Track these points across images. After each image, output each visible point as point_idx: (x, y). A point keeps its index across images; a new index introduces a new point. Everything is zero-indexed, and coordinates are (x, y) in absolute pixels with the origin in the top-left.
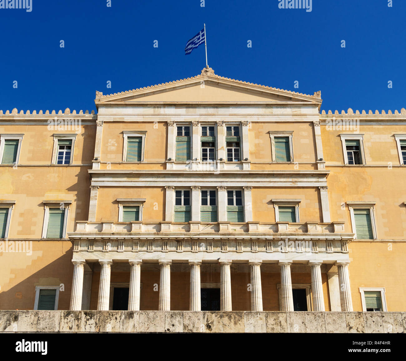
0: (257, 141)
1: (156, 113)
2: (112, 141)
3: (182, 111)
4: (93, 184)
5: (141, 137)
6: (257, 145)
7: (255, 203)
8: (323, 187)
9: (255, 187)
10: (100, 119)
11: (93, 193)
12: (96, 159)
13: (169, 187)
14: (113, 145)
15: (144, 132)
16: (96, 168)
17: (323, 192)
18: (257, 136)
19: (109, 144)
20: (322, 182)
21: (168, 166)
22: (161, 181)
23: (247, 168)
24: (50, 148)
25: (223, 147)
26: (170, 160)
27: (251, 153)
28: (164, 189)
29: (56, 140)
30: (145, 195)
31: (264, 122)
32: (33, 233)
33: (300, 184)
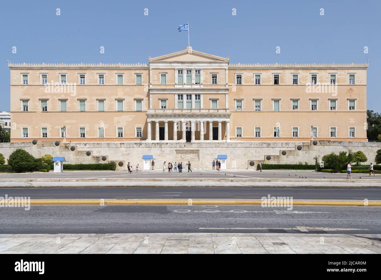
0: (206, 76)
1: (171, 65)
2: (156, 76)
3: (180, 65)
4: (150, 93)
5: (166, 75)
6: (206, 78)
7: (204, 99)
8: (226, 94)
9: (204, 94)
10: (151, 68)
11: (151, 96)
12: (151, 84)
13: (176, 94)
14: (156, 78)
15: (167, 73)
18: (206, 74)
19: (155, 77)
20: (226, 92)
21: (175, 86)
22: (173, 92)
23: (202, 87)
24: (133, 78)
25: (194, 79)
26: (176, 84)
27: (204, 81)
28: (174, 94)
29: (136, 75)
30: (168, 96)
31: (208, 69)
32: (132, 109)
33: (219, 93)
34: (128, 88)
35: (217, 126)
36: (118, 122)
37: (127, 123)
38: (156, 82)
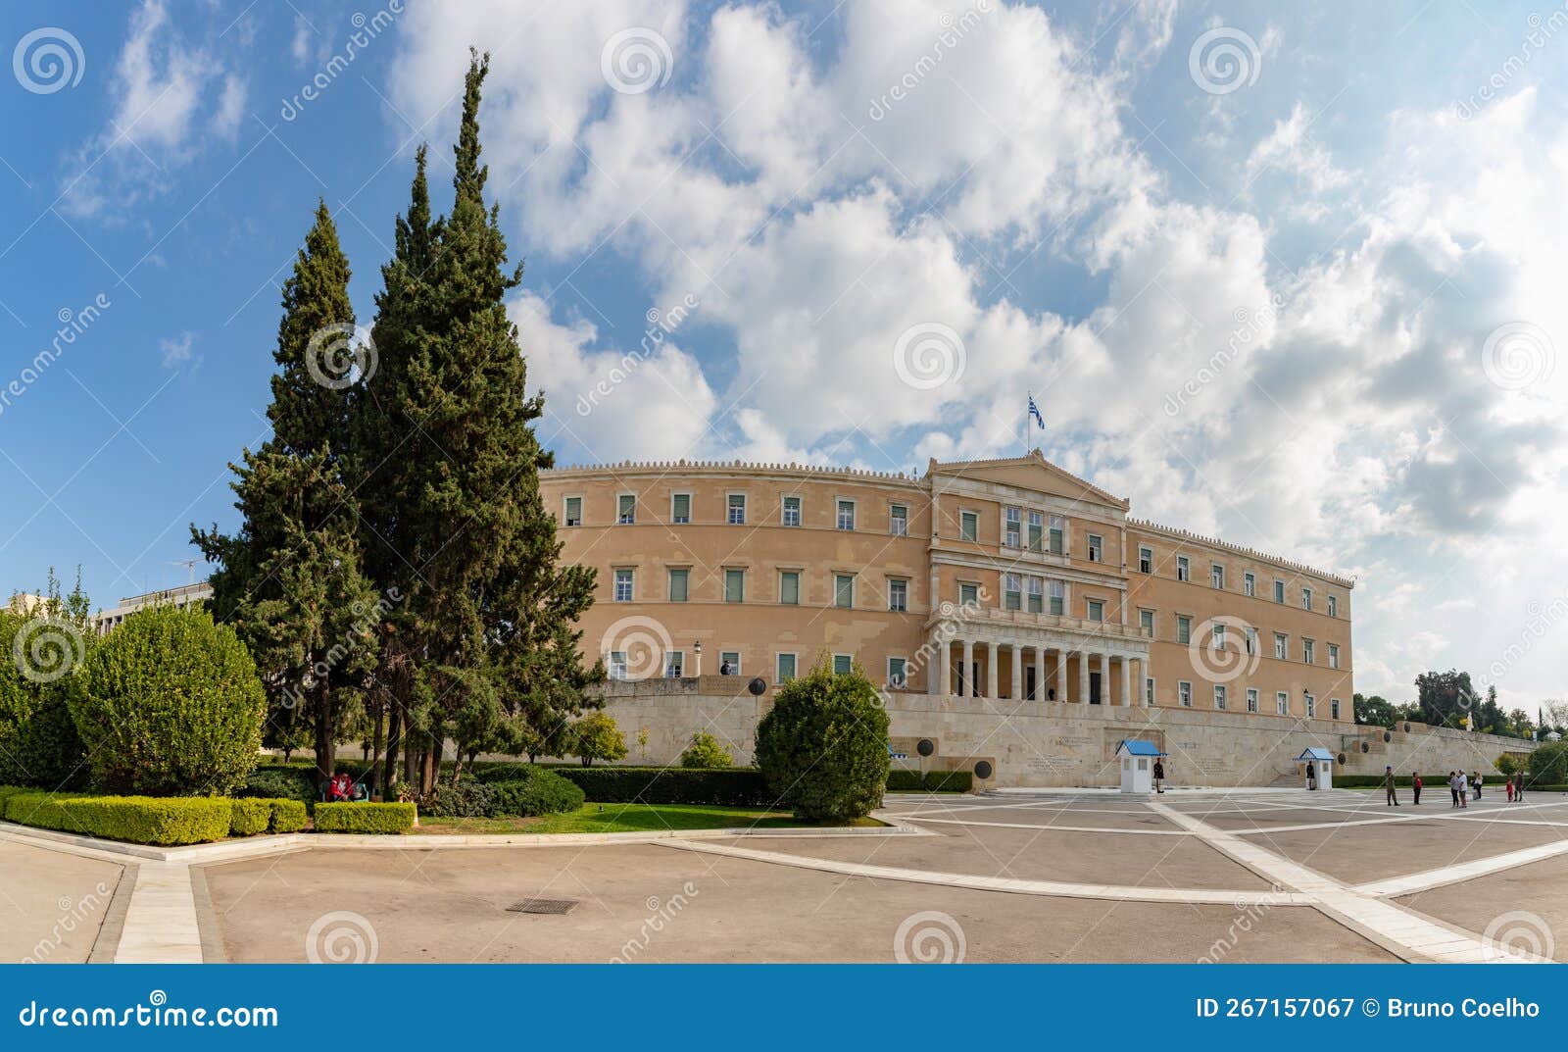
0: (1075, 537)
1: (989, 492)
2: (949, 516)
3: (1013, 493)
4: (933, 560)
5: (975, 516)
8: (1123, 590)
9: (1073, 582)
10: (935, 489)
12: (936, 534)
13: (1003, 573)
14: (949, 521)
15: (979, 511)
16: (935, 543)
17: (1124, 595)
18: (1077, 532)
19: (945, 520)
20: (1124, 586)
21: (1002, 550)
22: (996, 565)
23: (1068, 563)
24: (884, 515)
26: (1002, 544)
27: (1071, 548)
28: (999, 572)
29: (890, 507)
30: (981, 577)
31: (1083, 519)
32: (879, 605)
33: (1108, 585)
34: (867, 542)
35: (1097, 672)
36: (837, 640)
37: (864, 645)
38: (950, 532)
